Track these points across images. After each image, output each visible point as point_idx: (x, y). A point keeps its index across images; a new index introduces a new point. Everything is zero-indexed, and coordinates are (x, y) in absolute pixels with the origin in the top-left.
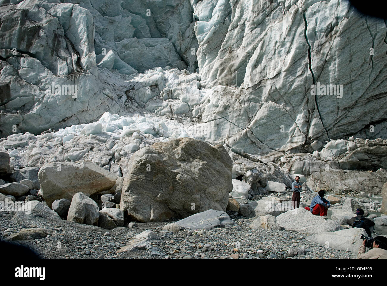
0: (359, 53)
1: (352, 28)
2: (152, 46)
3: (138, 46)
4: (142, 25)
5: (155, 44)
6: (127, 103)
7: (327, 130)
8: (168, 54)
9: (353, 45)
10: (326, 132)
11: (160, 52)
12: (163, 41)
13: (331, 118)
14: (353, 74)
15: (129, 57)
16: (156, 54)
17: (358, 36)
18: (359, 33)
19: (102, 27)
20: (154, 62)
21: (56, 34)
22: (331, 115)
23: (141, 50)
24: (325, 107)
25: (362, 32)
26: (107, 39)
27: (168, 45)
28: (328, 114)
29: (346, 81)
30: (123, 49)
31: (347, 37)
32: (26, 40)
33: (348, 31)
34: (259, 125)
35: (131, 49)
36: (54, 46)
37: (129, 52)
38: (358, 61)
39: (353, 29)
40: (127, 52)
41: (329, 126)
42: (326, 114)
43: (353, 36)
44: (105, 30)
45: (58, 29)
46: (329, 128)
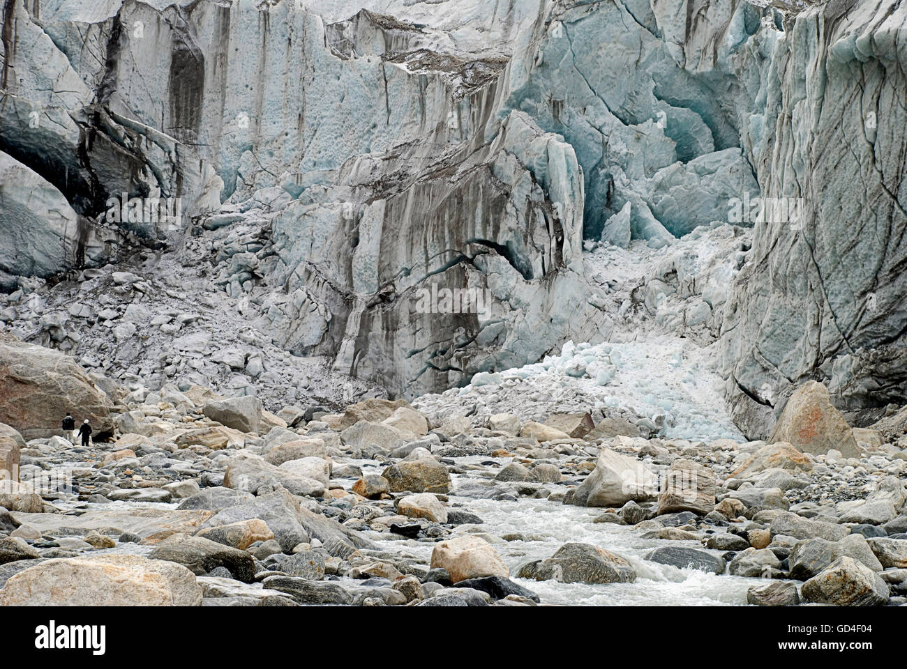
0: (846, 193)
1: (827, 150)
2: (710, 173)
3: (683, 180)
4: (695, 127)
5: (715, 167)
6: (627, 315)
7: (847, 336)
8: (739, 183)
9: (835, 180)
10: (845, 341)
11: (724, 182)
12: (728, 158)
13: (846, 314)
14: (850, 230)
15: (670, 208)
16: (718, 189)
17: (838, 163)
18: (837, 157)
19: (625, 151)
20: (716, 206)
21: (530, 202)
22: (847, 308)
23: (689, 187)
24: (836, 295)
25: (842, 154)
26: (633, 176)
27: (737, 164)
28: (842, 305)
29: (843, 245)
30: (659, 191)
31: (823, 168)
32: (492, 223)
33: (822, 157)
34: (768, 337)
35: (672, 189)
36: (527, 226)
37: (669, 196)
38: (849, 208)
39: (829, 152)
40: (666, 196)
41: (848, 328)
42: (839, 307)
43: (831, 165)
44: (629, 156)
45: (532, 191)
46: (849, 332)
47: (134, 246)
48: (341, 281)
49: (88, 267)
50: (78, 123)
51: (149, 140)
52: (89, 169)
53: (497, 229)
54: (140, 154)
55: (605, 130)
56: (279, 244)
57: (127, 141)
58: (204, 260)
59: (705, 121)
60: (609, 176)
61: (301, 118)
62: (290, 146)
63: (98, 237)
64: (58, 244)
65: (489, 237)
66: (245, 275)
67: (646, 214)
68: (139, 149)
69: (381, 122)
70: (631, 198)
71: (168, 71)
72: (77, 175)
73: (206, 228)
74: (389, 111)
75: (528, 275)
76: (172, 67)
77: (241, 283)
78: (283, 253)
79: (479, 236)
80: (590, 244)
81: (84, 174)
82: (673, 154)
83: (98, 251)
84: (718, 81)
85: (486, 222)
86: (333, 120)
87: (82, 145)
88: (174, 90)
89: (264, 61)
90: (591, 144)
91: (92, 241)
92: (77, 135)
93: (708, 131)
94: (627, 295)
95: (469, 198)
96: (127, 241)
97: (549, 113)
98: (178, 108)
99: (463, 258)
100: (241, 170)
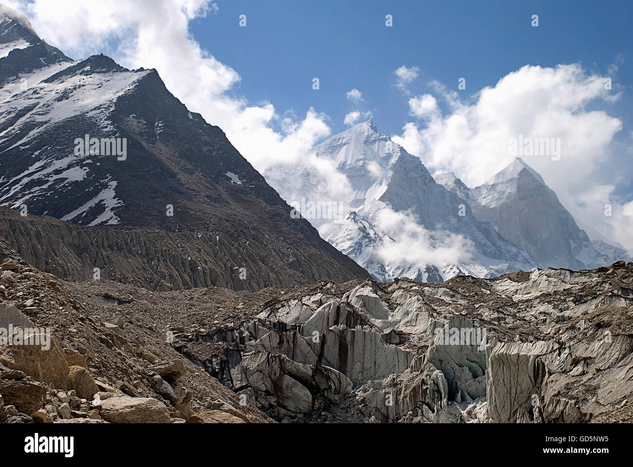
47: (328, 404)
48: (386, 413)
49: (315, 410)
50: (312, 369)
51: (331, 372)
52: (315, 381)
53: (425, 399)
54: (329, 376)
55: (454, 369)
56: (368, 402)
57: (325, 373)
58: (347, 407)
59: (480, 367)
60: (456, 382)
61: (375, 363)
62: (372, 371)
63: (318, 402)
64: (307, 404)
65: (423, 400)
66: (358, 412)
67: (466, 394)
68: (328, 375)
69: (397, 365)
70: (462, 389)
71: (338, 349)
72: (312, 383)
73: (348, 398)
74: (399, 361)
75: (433, 412)
76: (339, 348)
77: (358, 414)
78: (369, 405)
79: (421, 400)
80: (450, 403)
81: (314, 383)
82: (472, 376)
83: (318, 405)
84: (482, 356)
85: (422, 396)
86: (384, 364)
87: (313, 375)
88: (340, 355)
89: (364, 346)
90: (451, 373)
91: (316, 403)
92: (311, 372)
93: (481, 369)
94: (459, 418)
95: (417, 389)
96: (326, 403)
97: (439, 364)
98: (341, 360)
99: (417, 407)
100: (359, 379)
